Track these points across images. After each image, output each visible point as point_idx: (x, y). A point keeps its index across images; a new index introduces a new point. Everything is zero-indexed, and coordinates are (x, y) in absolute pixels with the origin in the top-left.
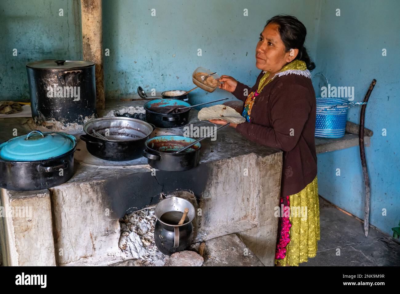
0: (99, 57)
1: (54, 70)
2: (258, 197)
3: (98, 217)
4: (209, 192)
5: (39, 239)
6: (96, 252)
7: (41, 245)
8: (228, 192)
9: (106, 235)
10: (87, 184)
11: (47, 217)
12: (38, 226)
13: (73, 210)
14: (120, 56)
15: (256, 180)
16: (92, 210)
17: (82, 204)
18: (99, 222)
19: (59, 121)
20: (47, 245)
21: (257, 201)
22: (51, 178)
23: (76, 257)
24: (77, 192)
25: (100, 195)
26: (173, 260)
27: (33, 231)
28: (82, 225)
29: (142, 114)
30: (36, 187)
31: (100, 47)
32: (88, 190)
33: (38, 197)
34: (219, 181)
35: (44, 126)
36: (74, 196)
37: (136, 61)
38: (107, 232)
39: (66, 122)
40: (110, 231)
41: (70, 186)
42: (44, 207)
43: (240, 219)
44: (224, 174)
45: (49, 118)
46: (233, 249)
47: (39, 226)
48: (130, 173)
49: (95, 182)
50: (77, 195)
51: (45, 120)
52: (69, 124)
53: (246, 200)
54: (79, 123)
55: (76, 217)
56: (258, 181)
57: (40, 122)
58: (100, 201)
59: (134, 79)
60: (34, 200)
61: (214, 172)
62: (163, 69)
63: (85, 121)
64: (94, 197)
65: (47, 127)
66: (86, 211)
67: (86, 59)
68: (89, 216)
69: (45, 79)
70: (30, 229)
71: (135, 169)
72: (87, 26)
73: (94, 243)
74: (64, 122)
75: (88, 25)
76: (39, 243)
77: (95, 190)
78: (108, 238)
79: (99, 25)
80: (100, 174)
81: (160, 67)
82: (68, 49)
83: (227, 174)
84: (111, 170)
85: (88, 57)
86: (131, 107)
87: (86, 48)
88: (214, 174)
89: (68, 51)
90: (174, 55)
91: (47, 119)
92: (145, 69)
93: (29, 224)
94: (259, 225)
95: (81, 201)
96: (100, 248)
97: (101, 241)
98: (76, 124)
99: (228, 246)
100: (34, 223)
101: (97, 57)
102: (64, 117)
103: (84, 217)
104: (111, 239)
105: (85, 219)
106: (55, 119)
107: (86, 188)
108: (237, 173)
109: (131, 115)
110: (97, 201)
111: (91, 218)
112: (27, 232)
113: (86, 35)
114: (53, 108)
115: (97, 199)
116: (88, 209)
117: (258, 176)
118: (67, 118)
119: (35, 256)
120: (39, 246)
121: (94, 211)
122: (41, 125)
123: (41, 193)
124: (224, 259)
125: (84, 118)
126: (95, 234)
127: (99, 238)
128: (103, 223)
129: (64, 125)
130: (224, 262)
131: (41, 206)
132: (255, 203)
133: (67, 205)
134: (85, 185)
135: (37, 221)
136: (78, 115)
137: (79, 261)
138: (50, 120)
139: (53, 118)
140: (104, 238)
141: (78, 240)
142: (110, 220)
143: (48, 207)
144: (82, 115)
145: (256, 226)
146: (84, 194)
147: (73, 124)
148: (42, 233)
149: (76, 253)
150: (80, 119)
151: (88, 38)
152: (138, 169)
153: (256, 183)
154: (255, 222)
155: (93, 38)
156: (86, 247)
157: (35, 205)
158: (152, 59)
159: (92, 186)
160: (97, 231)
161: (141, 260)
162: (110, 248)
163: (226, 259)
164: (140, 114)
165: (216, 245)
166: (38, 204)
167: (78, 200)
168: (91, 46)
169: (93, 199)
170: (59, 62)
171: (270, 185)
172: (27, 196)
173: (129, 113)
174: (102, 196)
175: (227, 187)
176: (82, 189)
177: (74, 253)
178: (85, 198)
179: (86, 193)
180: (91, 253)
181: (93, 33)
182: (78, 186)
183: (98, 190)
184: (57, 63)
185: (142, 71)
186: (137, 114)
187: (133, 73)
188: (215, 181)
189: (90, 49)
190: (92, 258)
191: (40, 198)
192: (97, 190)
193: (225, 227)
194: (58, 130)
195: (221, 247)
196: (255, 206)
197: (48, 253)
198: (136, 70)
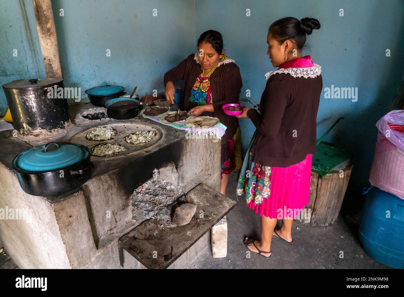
0: (61, 73)
1: (30, 89)
2: (211, 156)
3: (117, 198)
4: (182, 159)
5: (80, 228)
6: (117, 224)
7: (82, 233)
8: (192, 157)
9: (123, 209)
10: (106, 176)
11: (83, 210)
12: (77, 219)
13: (98, 198)
14: (71, 72)
15: (208, 145)
16: (112, 194)
17: (104, 192)
18: (117, 201)
19: (44, 129)
20: (86, 231)
21: (209, 158)
22: (81, 178)
23: (105, 232)
24: (99, 183)
25: (116, 181)
26: (179, 213)
27: (75, 224)
28: (106, 207)
29: (101, 113)
30: (70, 189)
31: (60, 65)
32: (107, 179)
33: (74, 196)
34: (187, 151)
35: (32, 135)
36: (97, 187)
37: (84, 74)
38: (123, 207)
39: (51, 129)
40: (125, 205)
41: (93, 180)
42: (80, 203)
43: (199, 173)
44: (190, 146)
45: (35, 128)
46: (207, 194)
47: (79, 219)
48: (134, 159)
49: (111, 172)
50: (100, 186)
51: (31, 130)
52: (53, 130)
53: (201, 159)
54: (62, 128)
55: (101, 202)
56: (210, 146)
57: (27, 132)
58: (116, 185)
59: (84, 88)
60: (71, 199)
61: (184, 145)
62: (104, 78)
63: (65, 125)
64: (112, 184)
65: (34, 136)
66: (107, 196)
67: (50, 76)
68: (110, 199)
69: (26, 96)
70: (72, 223)
71: (135, 155)
72: (46, 49)
73: (116, 218)
74: (49, 129)
75: (48, 49)
76: (80, 232)
77: (112, 178)
78: (125, 211)
79: (56, 48)
80: (110, 165)
81: (101, 77)
82: (28, 70)
83: (191, 145)
84: (117, 160)
85: (51, 74)
86: (91, 109)
87: (48, 67)
88: (184, 147)
89: (28, 71)
90: (110, 67)
91: (33, 129)
92: (91, 79)
93: (71, 219)
94: (212, 174)
95: (103, 189)
96: (120, 220)
97: (120, 214)
98: (59, 129)
99: (203, 193)
100: (74, 217)
101: (59, 74)
102: (48, 125)
103: (107, 201)
104: (127, 211)
105: (107, 202)
106: (40, 128)
107: (105, 179)
108: (196, 143)
109: (92, 115)
110: (115, 186)
111: (112, 201)
112: (69, 226)
113: (47, 57)
114: (37, 120)
115: (115, 185)
116: (109, 194)
117: (210, 142)
118: (51, 126)
119: (79, 242)
120: (80, 234)
121: (114, 194)
122: (28, 135)
123: (76, 192)
124: (205, 202)
125: (64, 124)
126: (116, 211)
127: (119, 213)
128: (120, 201)
129: (50, 132)
130: (206, 204)
131: (78, 202)
132: (208, 160)
133: (93, 195)
134: (104, 177)
135: (76, 215)
136: (59, 122)
137: (107, 234)
138: (36, 129)
139: (39, 127)
140: (122, 212)
141: (104, 219)
142: (124, 198)
143: (83, 202)
144: (63, 121)
145: (211, 175)
146: (104, 184)
147: (57, 129)
148: (82, 223)
149: (104, 229)
150: (62, 125)
151: (49, 60)
152: (137, 155)
153: (208, 147)
154: (209, 172)
155: (53, 59)
156: (111, 222)
157: (73, 203)
158: (95, 72)
159: (110, 176)
160: (117, 208)
161: (153, 219)
162: (127, 217)
163: (206, 202)
164: (99, 113)
165: (195, 194)
166: (76, 202)
167: (101, 189)
168: (53, 65)
169: (111, 186)
170: (33, 81)
171: (217, 147)
172: (66, 198)
173: (90, 113)
174: (118, 181)
175: (192, 154)
176: (103, 180)
177: (102, 230)
178: (106, 186)
179: (106, 182)
180: (114, 226)
181: (53, 55)
182: (100, 179)
183: (115, 177)
184: (31, 82)
185: (89, 81)
186: (96, 113)
187: (83, 84)
188: (185, 152)
189: (52, 68)
190: (116, 228)
191: (76, 196)
192: (113, 178)
193: (192, 181)
194: (45, 137)
195: (199, 195)
196: (208, 162)
197: (88, 236)
198: (84, 81)
